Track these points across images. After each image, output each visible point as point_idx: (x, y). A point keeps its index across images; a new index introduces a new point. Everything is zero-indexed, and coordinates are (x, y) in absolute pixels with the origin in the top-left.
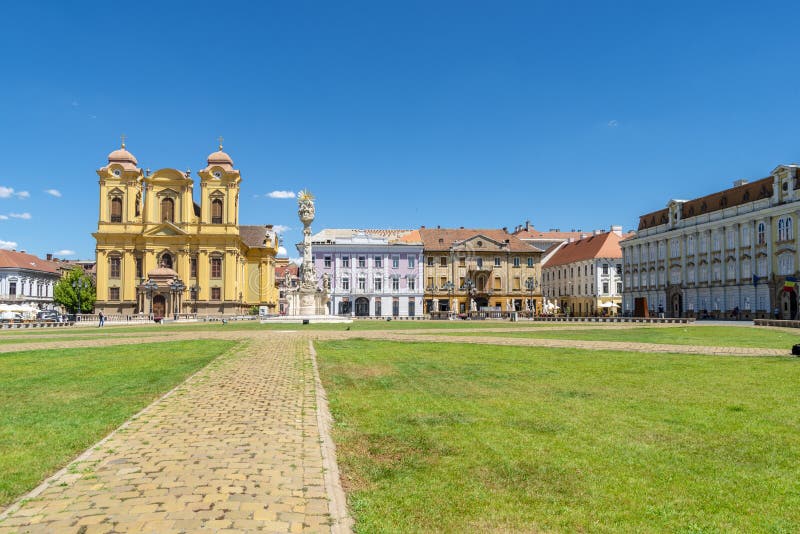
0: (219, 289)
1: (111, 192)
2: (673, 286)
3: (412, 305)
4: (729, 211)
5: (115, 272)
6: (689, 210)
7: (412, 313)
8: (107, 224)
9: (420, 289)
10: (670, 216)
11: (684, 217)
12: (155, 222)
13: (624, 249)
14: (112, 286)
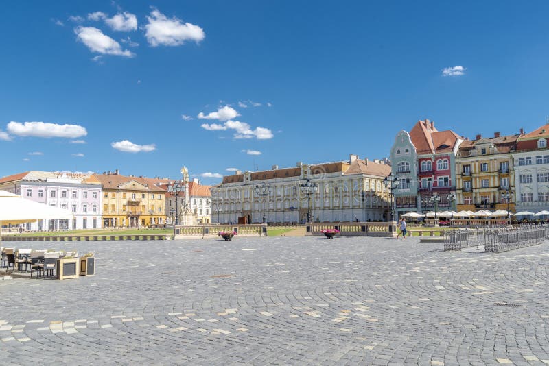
2: (245, 211)
3: (95, 221)
4: (278, 180)
6: (255, 177)
7: (95, 226)
9: (100, 212)
10: (244, 179)
11: (253, 179)
13: (212, 192)
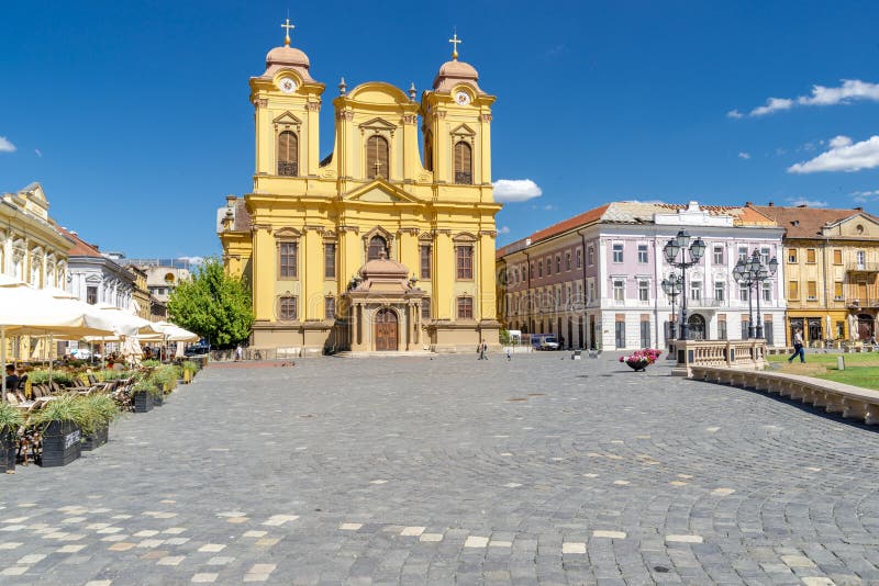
0: (470, 299)
1: (276, 122)
3: (769, 326)
5: (288, 268)
8: (270, 177)
9: (780, 300)
12: (359, 178)
14: (283, 293)
